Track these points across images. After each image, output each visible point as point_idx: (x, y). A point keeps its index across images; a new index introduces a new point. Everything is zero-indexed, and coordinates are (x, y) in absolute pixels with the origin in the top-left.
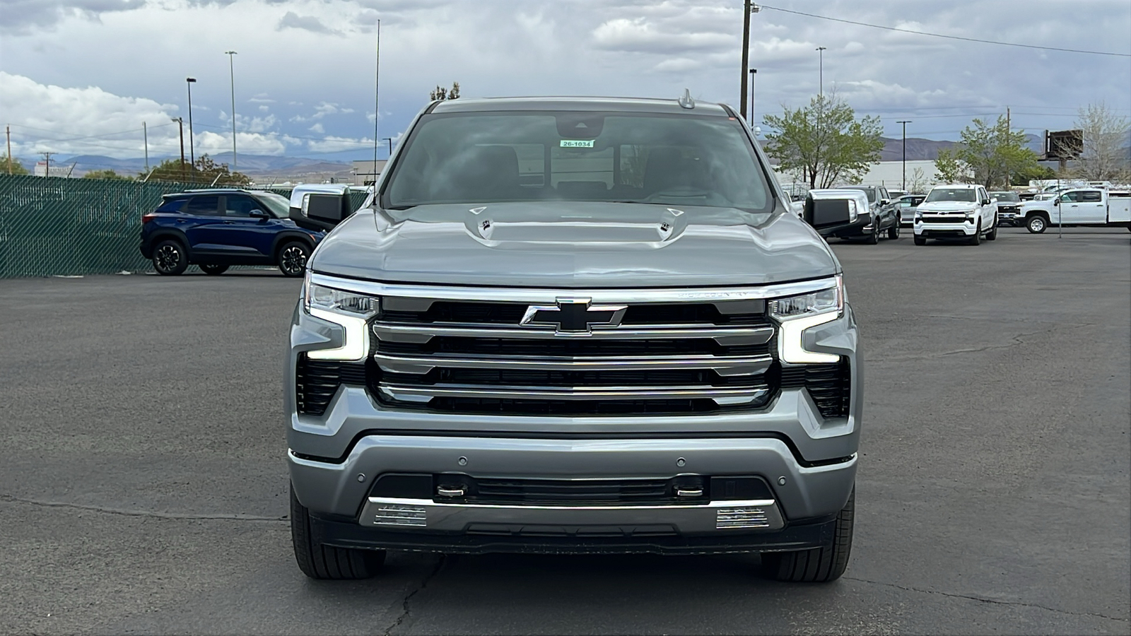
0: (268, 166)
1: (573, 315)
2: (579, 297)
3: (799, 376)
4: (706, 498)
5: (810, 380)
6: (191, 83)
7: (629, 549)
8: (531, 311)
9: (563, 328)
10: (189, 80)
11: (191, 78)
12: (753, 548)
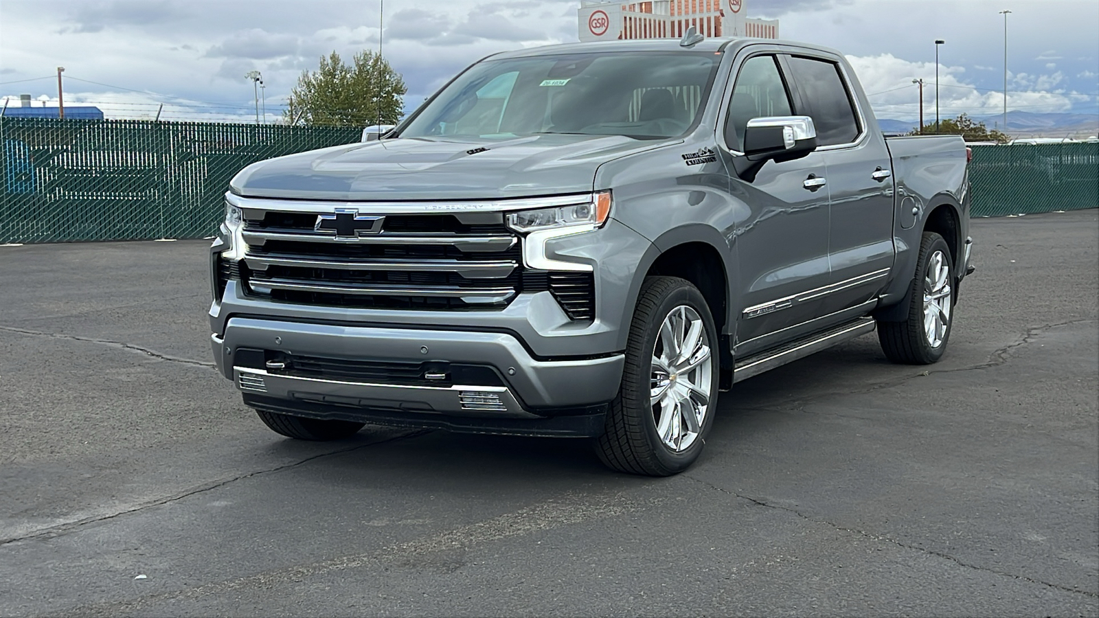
0: (1053, 123)
1: (345, 223)
2: (348, 208)
3: (541, 281)
4: (449, 381)
5: (554, 285)
6: (939, 45)
7: (426, 424)
8: (320, 218)
9: (339, 234)
10: (937, 42)
11: (939, 40)
12: (525, 432)
